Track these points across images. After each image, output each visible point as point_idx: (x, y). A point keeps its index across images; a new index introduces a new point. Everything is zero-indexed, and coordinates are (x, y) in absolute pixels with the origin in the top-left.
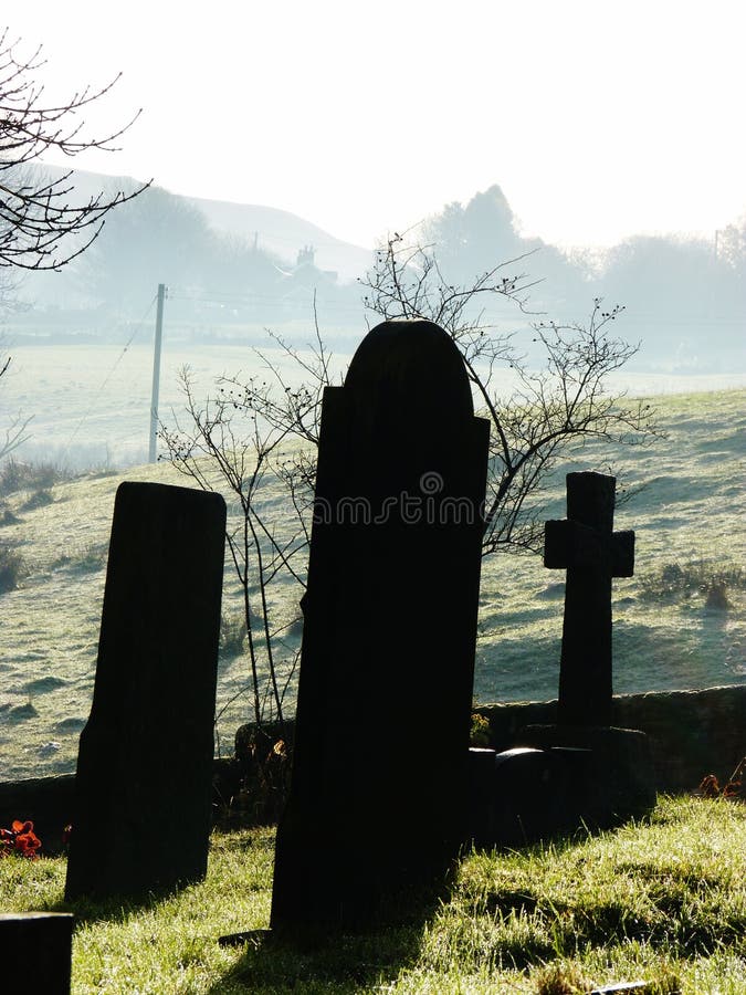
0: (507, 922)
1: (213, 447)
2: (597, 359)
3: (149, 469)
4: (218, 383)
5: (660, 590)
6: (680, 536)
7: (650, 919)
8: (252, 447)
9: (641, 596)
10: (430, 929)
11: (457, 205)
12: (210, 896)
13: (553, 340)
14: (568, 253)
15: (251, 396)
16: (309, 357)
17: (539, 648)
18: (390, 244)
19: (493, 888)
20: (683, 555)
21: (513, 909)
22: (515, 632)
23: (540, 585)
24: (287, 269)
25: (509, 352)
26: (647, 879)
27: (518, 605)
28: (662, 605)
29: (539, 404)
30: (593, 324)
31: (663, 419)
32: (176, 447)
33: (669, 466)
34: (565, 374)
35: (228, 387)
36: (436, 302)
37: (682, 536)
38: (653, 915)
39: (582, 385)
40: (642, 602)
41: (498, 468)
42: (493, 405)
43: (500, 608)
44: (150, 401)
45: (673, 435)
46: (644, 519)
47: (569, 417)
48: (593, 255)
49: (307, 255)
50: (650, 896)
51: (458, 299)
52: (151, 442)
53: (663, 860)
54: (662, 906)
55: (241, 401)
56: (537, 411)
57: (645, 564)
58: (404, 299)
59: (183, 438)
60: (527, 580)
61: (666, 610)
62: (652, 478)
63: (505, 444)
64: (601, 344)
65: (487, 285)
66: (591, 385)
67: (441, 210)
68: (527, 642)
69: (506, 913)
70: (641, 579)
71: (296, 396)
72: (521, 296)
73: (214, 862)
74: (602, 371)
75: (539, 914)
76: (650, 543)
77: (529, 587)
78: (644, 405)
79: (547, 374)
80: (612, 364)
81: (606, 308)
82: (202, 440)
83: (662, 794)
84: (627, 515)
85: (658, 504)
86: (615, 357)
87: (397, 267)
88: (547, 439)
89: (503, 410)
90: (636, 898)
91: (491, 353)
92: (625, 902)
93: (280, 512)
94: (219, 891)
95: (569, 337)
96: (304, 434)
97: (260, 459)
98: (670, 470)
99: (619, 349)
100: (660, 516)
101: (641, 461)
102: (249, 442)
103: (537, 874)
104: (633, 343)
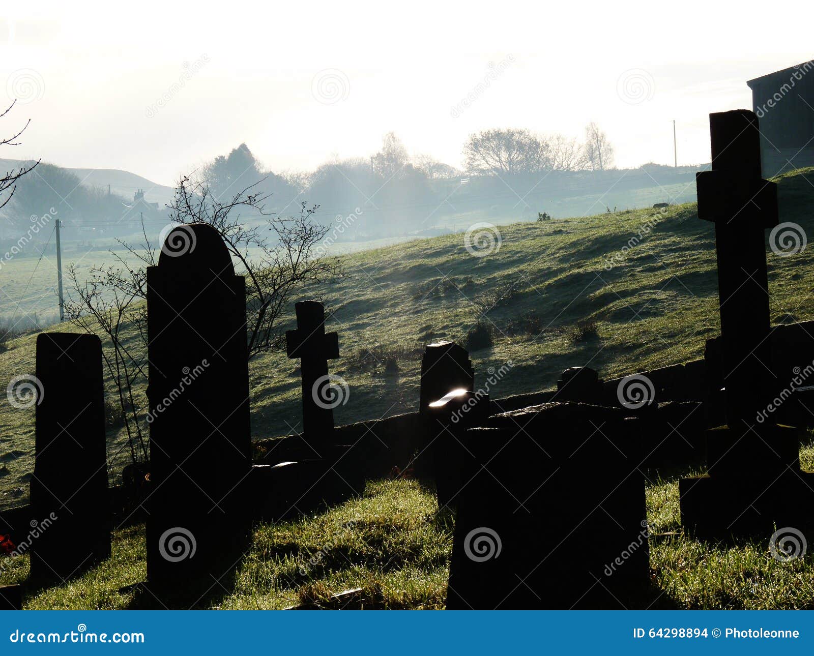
0: (283, 562)
1: (92, 309)
2: (307, 237)
3: (60, 326)
4: (91, 272)
5: (359, 365)
6: (367, 333)
7: (365, 552)
8: (115, 307)
9: (348, 369)
10: (239, 571)
11: (222, 157)
12: (114, 565)
13: (280, 228)
14: (288, 178)
15: (111, 277)
16: (143, 253)
17: (293, 405)
18: (182, 182)
19: (274, 544)
20: (370, 343)
21: (286, 555)
22: (278, 397)
23: (291, 369)
24: (129, 204)
25: (256, 238)
26: (361, 529)
27: (279, 382)
28: (361, 373)
29: (277, 266)
30: (302, 217)
31: (351, 267)
32: (71, 311)
33: (357, 293)
34: (290, 247)
35: (97, 274)
36: (211, 213)
37: (368, 333)
38: (366, 549)
39: (300, 252)
40: (349, 373)
41: (257, 304)
42: (250, 268)
43: (269, 384)
44: (58, 287)
45: (357, 276)
46: (345, 326)
47: (294, 271)
48: (303, 179)
49: (139, 195)
50: (364, 538)
51: (224, 210)
52: (60, 310)
53: (370, 517)
54: (371, 544)
55: (105, 281)
56: (275, 270)
57: (349, 351)
58: (193, 214)
59: (75, 306)
60: (282, 366)
61: (364, 375)
62: (348, 301)
63: (259, 290)
64: (308, 228)
65: (240, 200)
66: (305, 251)
67: (213, 161)
68: (286, 402)
69: (282, 557)
70: (347, 359)
71: (137, 275)
72: (260, 205)
73: (116, 546)
74: (311, 243)
75: (300, 556)
76: (350, 338)
77: (285, 370)
78: (337, 260)
79: (279, 248)
80: (316, 238)
81: (309, 207)
82: (86, 306)
83: (368, 480)
84: (336, 324)
85: (353, 316)
86: (317, 234)
87: (187, 196)
88: (283, 285)
89: (257, 271)
90: (355, 539)
91: (246, 239)
92: (349, 544)
93: (138, 343)
94: (119, 562)
95: (290, 225)
96: (144, 296)
97: (120, 313)
98: (358, 296)
99: (319, 229)
100: (355, 322)
101: (341, 293)
102: (113, 304)
103: (298, 533)
104: (326, 225)
